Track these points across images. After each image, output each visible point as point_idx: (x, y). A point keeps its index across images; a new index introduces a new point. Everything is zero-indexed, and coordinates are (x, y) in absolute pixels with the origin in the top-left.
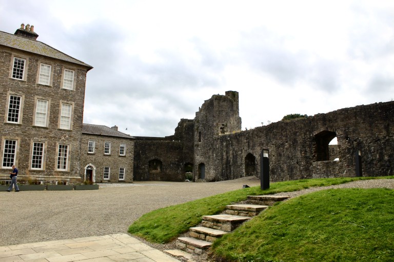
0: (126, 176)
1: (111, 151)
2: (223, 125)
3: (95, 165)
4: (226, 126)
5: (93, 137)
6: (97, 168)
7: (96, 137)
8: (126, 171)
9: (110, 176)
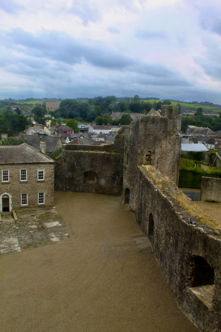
0: (46, 200)
1: (28, 178)
2: (150, 152)
3: (11, 193)
4: (154, 153)
5: (7, 166)
6: (13, 196)
7: (10, 166)
8: (46, 196)
9: (28, 202)
